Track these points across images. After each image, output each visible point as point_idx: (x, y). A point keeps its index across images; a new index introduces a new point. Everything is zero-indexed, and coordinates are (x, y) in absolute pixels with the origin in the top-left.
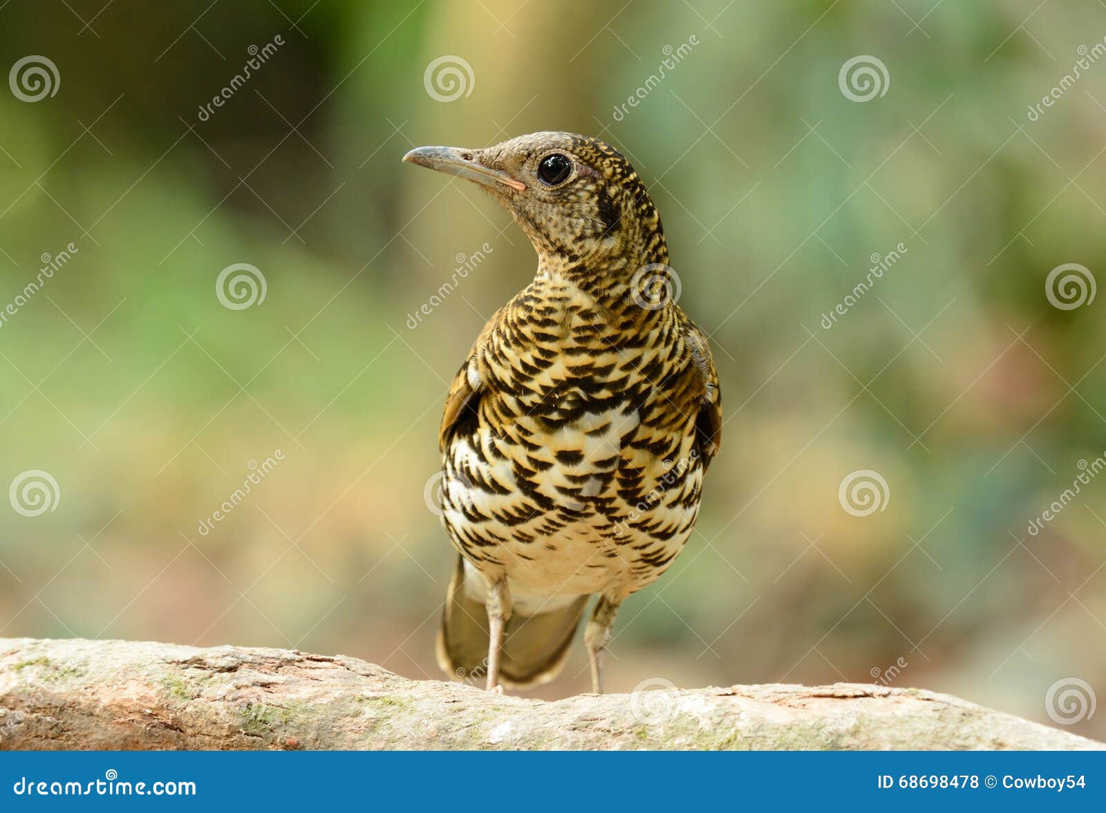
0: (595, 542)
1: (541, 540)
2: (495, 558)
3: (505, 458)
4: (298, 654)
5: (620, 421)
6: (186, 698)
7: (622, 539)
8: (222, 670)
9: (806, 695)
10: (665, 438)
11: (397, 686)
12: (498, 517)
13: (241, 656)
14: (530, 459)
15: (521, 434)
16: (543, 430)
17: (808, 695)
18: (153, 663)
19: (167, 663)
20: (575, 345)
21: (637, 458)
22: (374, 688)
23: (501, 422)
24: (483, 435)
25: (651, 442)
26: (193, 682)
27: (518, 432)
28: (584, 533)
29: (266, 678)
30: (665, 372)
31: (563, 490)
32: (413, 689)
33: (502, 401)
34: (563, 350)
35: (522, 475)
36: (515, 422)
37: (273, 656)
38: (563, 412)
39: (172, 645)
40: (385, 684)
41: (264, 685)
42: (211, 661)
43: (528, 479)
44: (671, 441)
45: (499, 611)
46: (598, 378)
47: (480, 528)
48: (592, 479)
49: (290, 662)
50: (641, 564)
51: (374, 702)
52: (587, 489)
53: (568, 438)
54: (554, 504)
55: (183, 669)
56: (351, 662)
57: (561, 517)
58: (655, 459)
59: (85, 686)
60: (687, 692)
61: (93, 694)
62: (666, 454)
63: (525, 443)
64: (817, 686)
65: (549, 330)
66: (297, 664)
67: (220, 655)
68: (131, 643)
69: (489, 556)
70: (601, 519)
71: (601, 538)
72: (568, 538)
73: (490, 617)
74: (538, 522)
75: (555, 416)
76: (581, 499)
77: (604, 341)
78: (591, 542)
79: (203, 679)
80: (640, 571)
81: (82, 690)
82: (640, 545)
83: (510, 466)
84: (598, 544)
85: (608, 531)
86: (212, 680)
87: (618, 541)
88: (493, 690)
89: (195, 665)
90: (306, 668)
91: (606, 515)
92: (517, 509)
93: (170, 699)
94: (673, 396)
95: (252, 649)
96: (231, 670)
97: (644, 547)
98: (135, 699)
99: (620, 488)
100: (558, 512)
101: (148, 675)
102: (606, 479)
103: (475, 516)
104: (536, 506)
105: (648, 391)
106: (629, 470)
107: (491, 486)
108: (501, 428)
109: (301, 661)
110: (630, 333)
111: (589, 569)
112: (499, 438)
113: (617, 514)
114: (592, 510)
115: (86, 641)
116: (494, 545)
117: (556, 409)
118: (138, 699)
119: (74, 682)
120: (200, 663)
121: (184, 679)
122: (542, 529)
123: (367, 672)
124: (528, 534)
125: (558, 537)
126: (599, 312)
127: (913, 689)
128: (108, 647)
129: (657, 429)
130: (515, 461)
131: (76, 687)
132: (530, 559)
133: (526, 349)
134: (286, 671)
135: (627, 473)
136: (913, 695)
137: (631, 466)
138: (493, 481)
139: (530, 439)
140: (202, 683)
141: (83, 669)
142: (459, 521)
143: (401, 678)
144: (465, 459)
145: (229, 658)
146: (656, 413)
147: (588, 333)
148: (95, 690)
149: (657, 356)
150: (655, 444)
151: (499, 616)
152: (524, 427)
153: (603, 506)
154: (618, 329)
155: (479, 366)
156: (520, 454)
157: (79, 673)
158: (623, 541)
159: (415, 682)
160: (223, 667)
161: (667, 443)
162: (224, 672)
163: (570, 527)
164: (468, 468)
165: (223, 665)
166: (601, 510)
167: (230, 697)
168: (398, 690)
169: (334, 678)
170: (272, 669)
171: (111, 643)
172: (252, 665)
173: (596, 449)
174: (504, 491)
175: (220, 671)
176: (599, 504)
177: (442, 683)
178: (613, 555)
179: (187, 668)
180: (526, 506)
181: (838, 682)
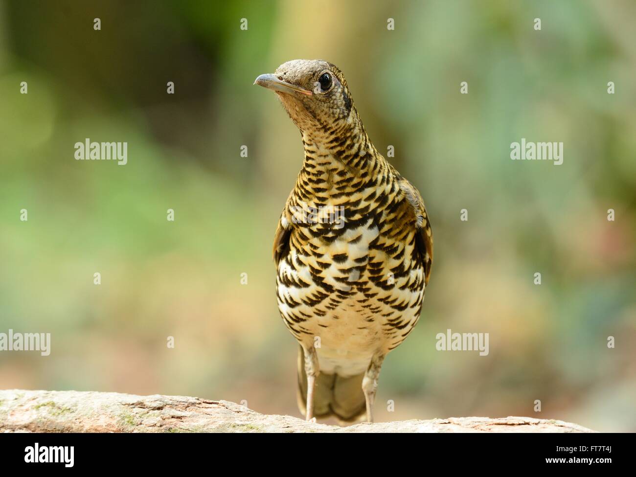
0: (359, 311)
1: (330, 313)
2: (307, 330)
3: (305, 265)
4: (198, 400)
5: (368, 233)
6: (133, 425)
7: (375, 309)
8: (154, 409)
9: (491, 423)
10: (394, 244)
11: (255, 418)
12: (305, 302)
13: (166, 401)
14: (318, 263)
15: (312, 249)
16: (324, 244)
17: (492, 423)
18: (114, 405)
19: (123, 405)
20: (337, 192)
21: (378, 256)
22: (242, 419)
23: (301, 245)
24: (293, 254)
25: (385, 246)
26: (138, 416)
27: (311, 248)
28: (352, 306)
29: (179, 414)
30: (390, 202)
31: (338, 279)
32: (265, 420)
33: (301, 232)
34: (331, 196)
35: (315, 274)
36: (309, 243)
37: (183, 401)
38: (335, 231)
39: (125, 394)
40: (248, 417)
41: (178, 418)
42: (147, 404)
43: (318, 275)
44: (398, 247)
45: (312, 371)
46: (353, 208)
47: (296, 311)
48: (354, 270)
49: (193, 404)
50: (388, 327)
51: (242, 427)
52: (352, 277)
53: (339, 247)
54: (334, 289)
55: (132, 408)
56: (228, 404)
57: (339, 296)
58: (389, 257)
59: (75, 418)
60: (422, 421)
61: (80, 422)
62: (395, 255)
63: (315, 254)
64: (497, 418)
65: (322, 186)
66: (197, 405)
67: (153, 400)
68: (102, 393)
69: (304, 329)
70: (360, 296)
71: (362, 309)
72: (344, 310)
73: (308, 375)
74: (326, 302)
75: (330, 235)
76: (349, 284)
77: (354, 186)
78: (357, 311)
79: (143, 414)
80: (389, 332)
81: (74, 420)
82: (386, 313)
83: (308, 269)
84: (362, 313)
85: (366, 304)
86: (148, 414)
87: (373, 311)
88: (311, 421)
89: (139, 406)
90: (203, 407)
91: (364, 293)
92: (314, 295)
93: (125, 426)
94: (396, 218)
95: (171, 397)
96: (159, 409)
97: (389, 315)
98: (104, 426)
99: (370, 275)
100: (337, 293)
101: (111, 412)
102: (362, 269)
103: (293, 304)
104: (324, 292)
105: (381, 213)
106: (374, 264)
107: (299, 284)
108: (302, 248)
109: (200, 403)
110: (367, 179)
111: (358, 330)
112: (301, 254)
113: (370, 292)
114: (355, 290)
115: (76, 392)
116: (304, 320)
117: (331, 230)
118: (106, 426)
119: (69, 416)
120: (141, 405)
121: (132, 414)
122: (330, 306)
123: (238, 410)
124: (322, 310)
125: (339, 310)
126: (348, 171)
127: (553, 420)
128: (88, 395)
129: (388, 238)
130: (310, 266)
131: (70, 419)
132: (326, 327)
133: (310, 199)
134: (191, 409)
135: (373, 265)
136: (553, 423)
137: (375, 261)
138: (300, 281)
139: (318, 251)
140: (143, 417)
141: (74, 408)
142: (285, 308)
143: (258, 413)
144: (285, 270)
145: (158, 402)
146: (386, 228)
147: (344, 184)
148: (81, 420)
149: (384, 192)
150: (387, 247)
151: (312, 374)
152: (314, 245)
153: (361, 287)
154: (360, 178)
155: (287, 215)
156: (313, 261)
157: (72, 411)
158: (376, 310)
159: (266, 416)
160: (155, 407)
161: (395, 248)
162: (155, 410)
163: (345, 303)
164: (286, 276)
165: (155, 406)
166: (360, 290)
167: (158, 425)
168: (256, 420)
169: (218, 413)
170: (184, 408)
171: (91, 393)
172: (172, 406)
173: (354, 252)
174: (306, 285)
175: (153, 410)
176: (359, 286)
177: (281, 416)
178: (371, 320)
179: (134, 408)
180: (319, 293)
181: (510, 416)
